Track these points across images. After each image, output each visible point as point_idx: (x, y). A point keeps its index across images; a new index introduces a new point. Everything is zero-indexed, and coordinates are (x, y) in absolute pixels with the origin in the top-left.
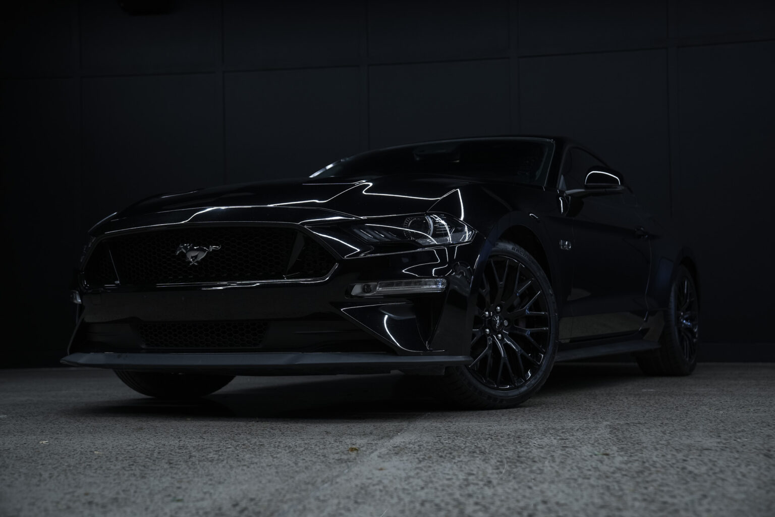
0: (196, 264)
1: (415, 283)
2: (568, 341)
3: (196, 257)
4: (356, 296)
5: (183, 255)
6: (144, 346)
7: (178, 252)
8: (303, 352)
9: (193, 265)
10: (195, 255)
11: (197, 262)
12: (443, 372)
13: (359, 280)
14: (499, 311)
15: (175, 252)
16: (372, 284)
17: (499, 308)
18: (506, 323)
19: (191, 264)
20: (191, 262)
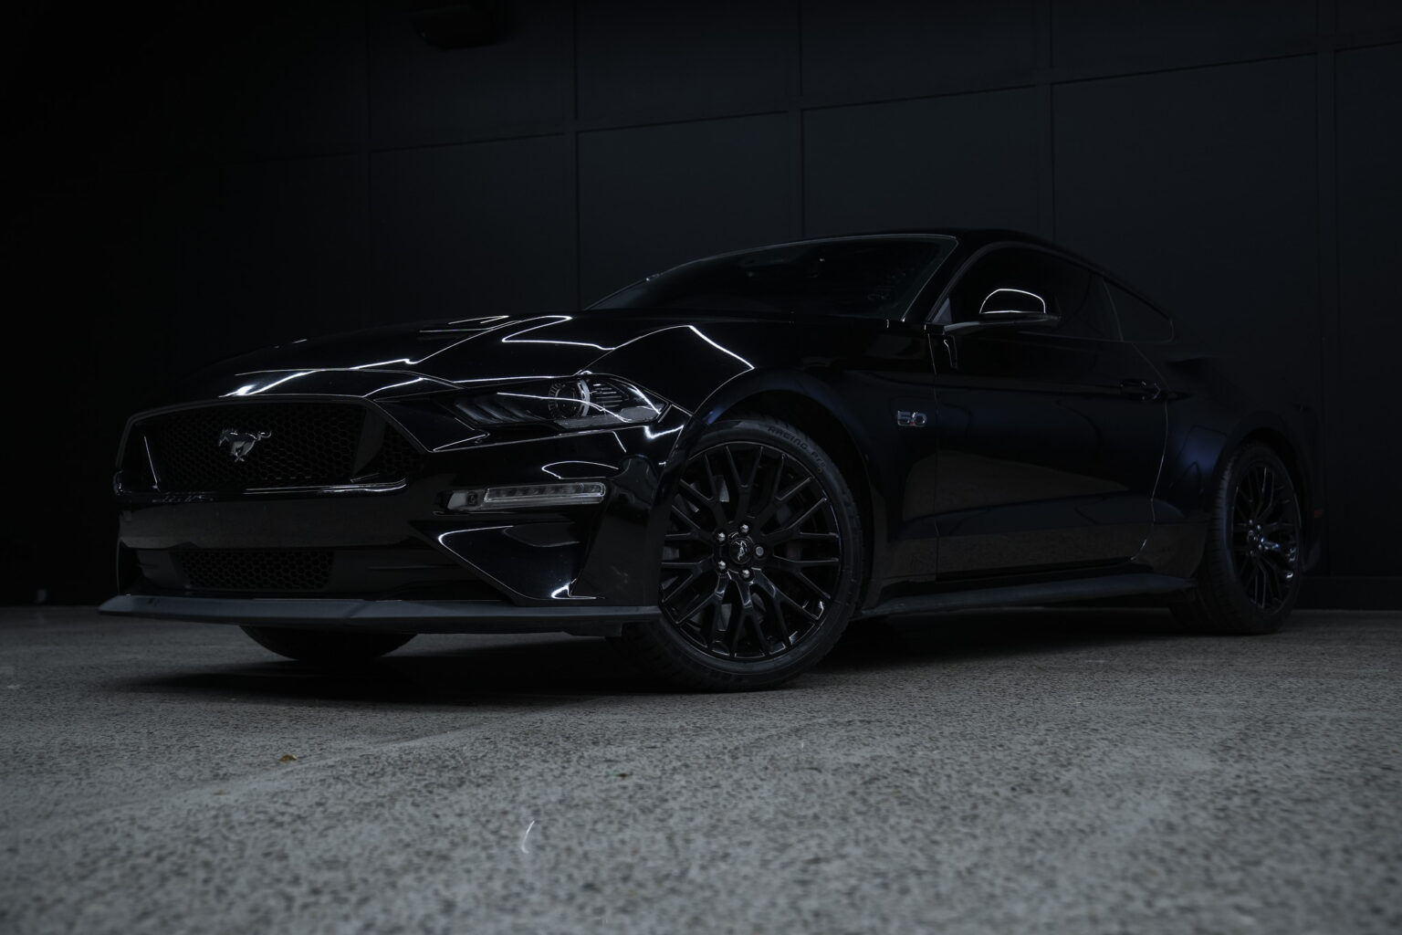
0: (243, 460)
1: (557, 490)
2: (933, 578)
3: (242, 449)
4: (455, 511)
5: (228, 446)
6: (188, 587)
7: (221, 442)
8: (365, 600)
9: (239, 461)
10: (241, 448)
11: (243, 457)
12: (619, 632)
13: (459, 485)
14: (746, 531)
15: (217, 441)
16: (479, 491)
17: (746, 527)
18: (759, 551)
19: (236, 461)
20: (235, 457)
